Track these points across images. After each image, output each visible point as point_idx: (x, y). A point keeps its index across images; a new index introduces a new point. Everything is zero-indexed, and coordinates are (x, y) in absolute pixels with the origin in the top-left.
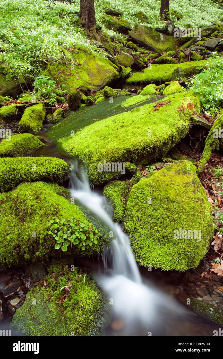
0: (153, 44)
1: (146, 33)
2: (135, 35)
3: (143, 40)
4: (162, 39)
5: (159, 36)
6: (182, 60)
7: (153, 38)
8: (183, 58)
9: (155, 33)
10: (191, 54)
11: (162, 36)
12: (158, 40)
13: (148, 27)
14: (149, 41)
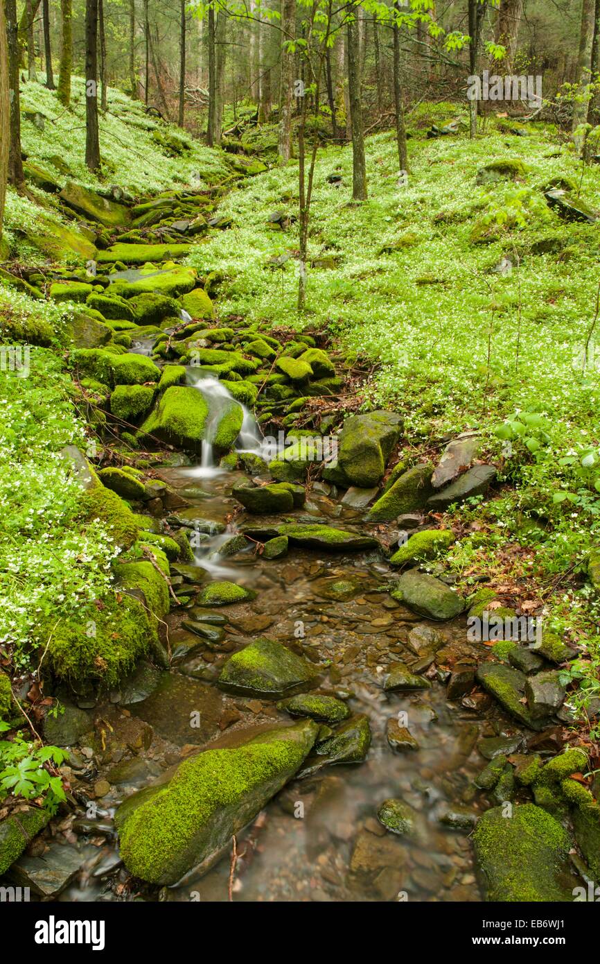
0: (96, 212)
1: (85, 196)
2: (70, 198)
3: (82, 206)
4: (108, 207)
5: (103, 203)
6: (153, 241)
7: (95, 204)
8: (155, 239)
9: (97, 198)
10: (163, 236)
11: (106, 202)
12: (102, 208)
13: (85, 189)
14: (92, 209)
